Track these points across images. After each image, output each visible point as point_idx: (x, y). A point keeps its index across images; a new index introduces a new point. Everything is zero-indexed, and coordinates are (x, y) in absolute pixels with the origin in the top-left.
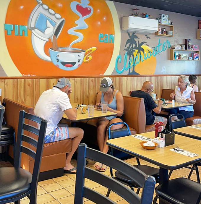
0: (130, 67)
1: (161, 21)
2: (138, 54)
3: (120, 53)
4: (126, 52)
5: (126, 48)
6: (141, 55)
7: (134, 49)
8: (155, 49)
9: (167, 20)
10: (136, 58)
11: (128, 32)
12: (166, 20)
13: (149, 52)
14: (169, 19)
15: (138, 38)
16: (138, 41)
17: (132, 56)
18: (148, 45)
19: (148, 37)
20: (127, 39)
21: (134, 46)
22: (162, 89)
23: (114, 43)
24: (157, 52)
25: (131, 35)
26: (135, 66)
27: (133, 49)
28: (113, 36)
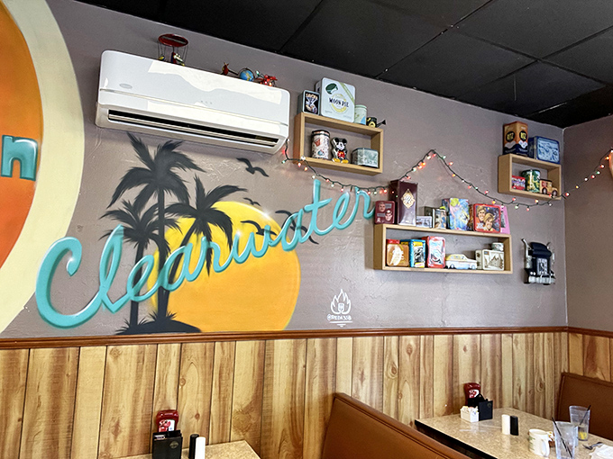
0: (138, 294)
1: (316, 104)
2: (194, 236)
3: (75, 229)
4: (119, 226)
5: (118, 205)
6: (214, 243)
7: (167, 216)
8: (293, 222)
9: (352, 104)
10: (180, 256)
11: (130, 135)
12: (345, 104)
13: (261, 232)
14: (357, 103)
15: (195, 167)
16: (198, 182)
17: (152, 246)
18: (252, 203)
19: (254, 165)
20: (129, 168)
21: (171, 199)
22: (330, 392)
23: (34, 179)
24: (306, 236)
25: (152, 152)
26: (171, 294)
27: (161, 214)
28: (33, 144)
